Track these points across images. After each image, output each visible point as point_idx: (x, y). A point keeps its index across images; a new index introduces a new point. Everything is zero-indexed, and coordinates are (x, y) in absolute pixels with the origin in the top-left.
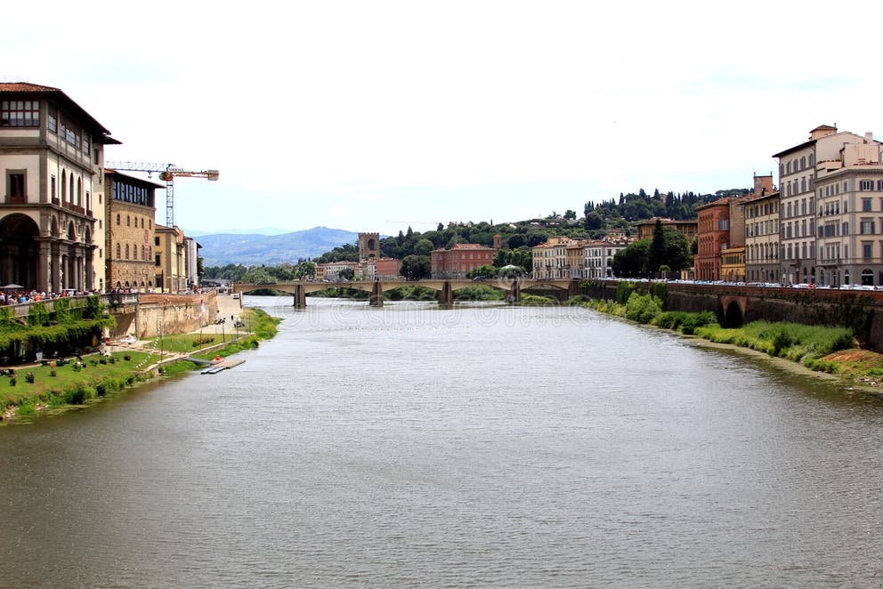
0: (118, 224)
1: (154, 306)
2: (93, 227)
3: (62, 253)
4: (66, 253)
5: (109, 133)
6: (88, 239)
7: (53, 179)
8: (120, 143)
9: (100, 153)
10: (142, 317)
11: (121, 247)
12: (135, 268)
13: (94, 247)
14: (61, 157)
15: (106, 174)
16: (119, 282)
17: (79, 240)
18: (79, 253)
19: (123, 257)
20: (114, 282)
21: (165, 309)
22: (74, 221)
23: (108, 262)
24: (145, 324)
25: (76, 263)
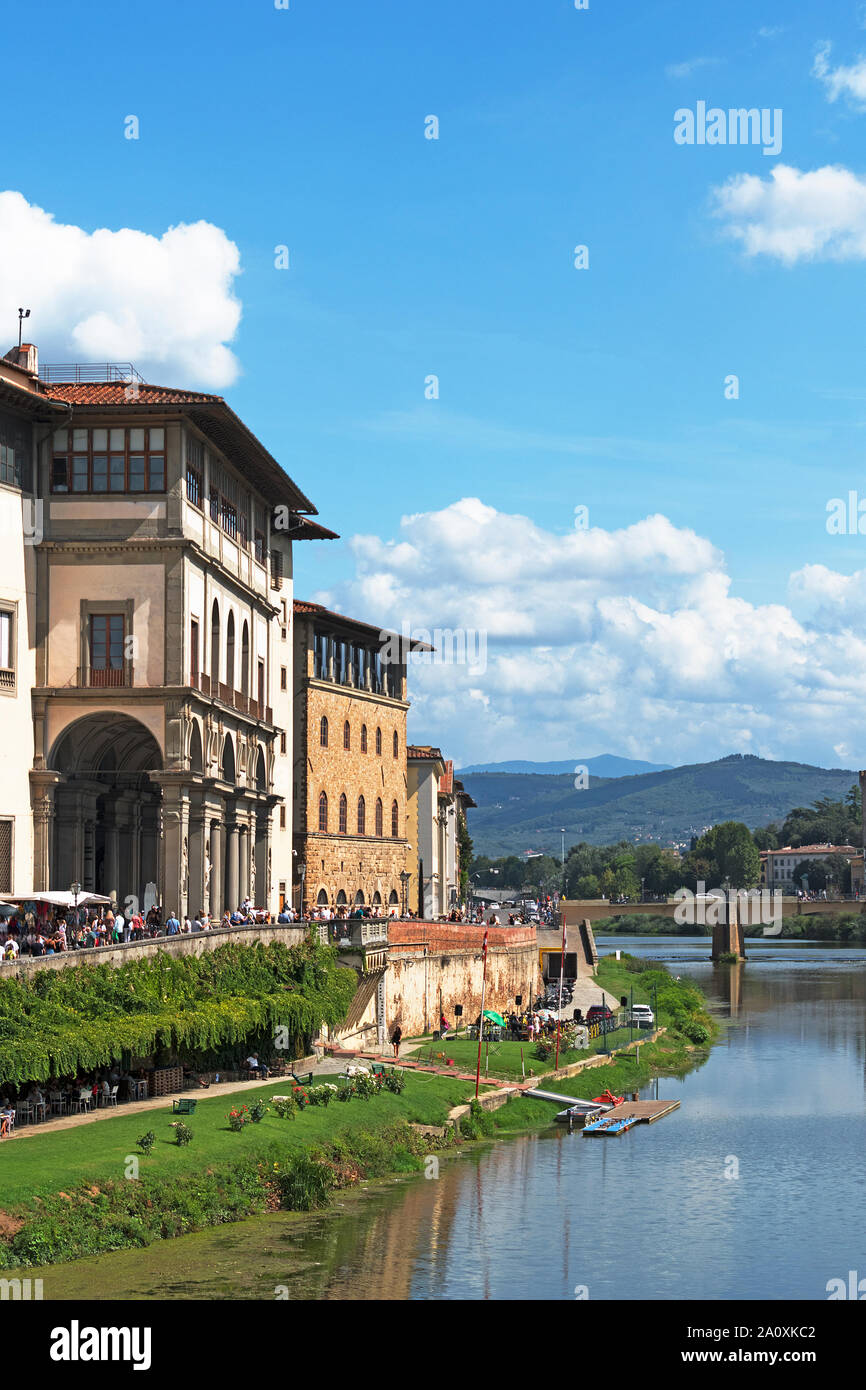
0: (324, 742)
1: (420, 955)
2: (271, 751)
3: (209, 815)
4: (218, 816)
5: (312, 511)
6: (262, 779)
7: (194, 625)
8: (332, 536)
9: (285, 558)
10: (391, 984)
11: (330, 800)
12: (361, 856)
13: (274, 800)
14: (211, 567)
15: (296, 615)
16: (323, 890)
17: (242, 782)
18: (242, 816)
19: (333, 826)
20: (313, 890)
21: (445, 961)
22: (233, 734)
23: (300, 839)
24: (398, 1000)
25: (235, 837)
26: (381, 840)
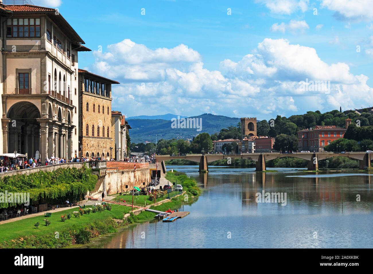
0: (87, 110)
1: (116, 171)
2: (72, 113)
3: (54, 131)
4: (57, 131)
5: (84, 43)
6: (69, 121)
7: (49, 76)
8: (89, 50)
9: (76, 57)
10: (107, 179)
11: (89, 127)
12: (98, 143)
13: (73, 127)
14: (54, 59)
15: (79, 73)
16: (87, 153)
17: (64, 122)
18: (64, 131)
19: (90, 134)
20: (85, 153)
21: (123, 173)
22: (61, 108)
23: (81, 138)
24: (109, 184)
25: (62, 137)
26: (104, 138)
